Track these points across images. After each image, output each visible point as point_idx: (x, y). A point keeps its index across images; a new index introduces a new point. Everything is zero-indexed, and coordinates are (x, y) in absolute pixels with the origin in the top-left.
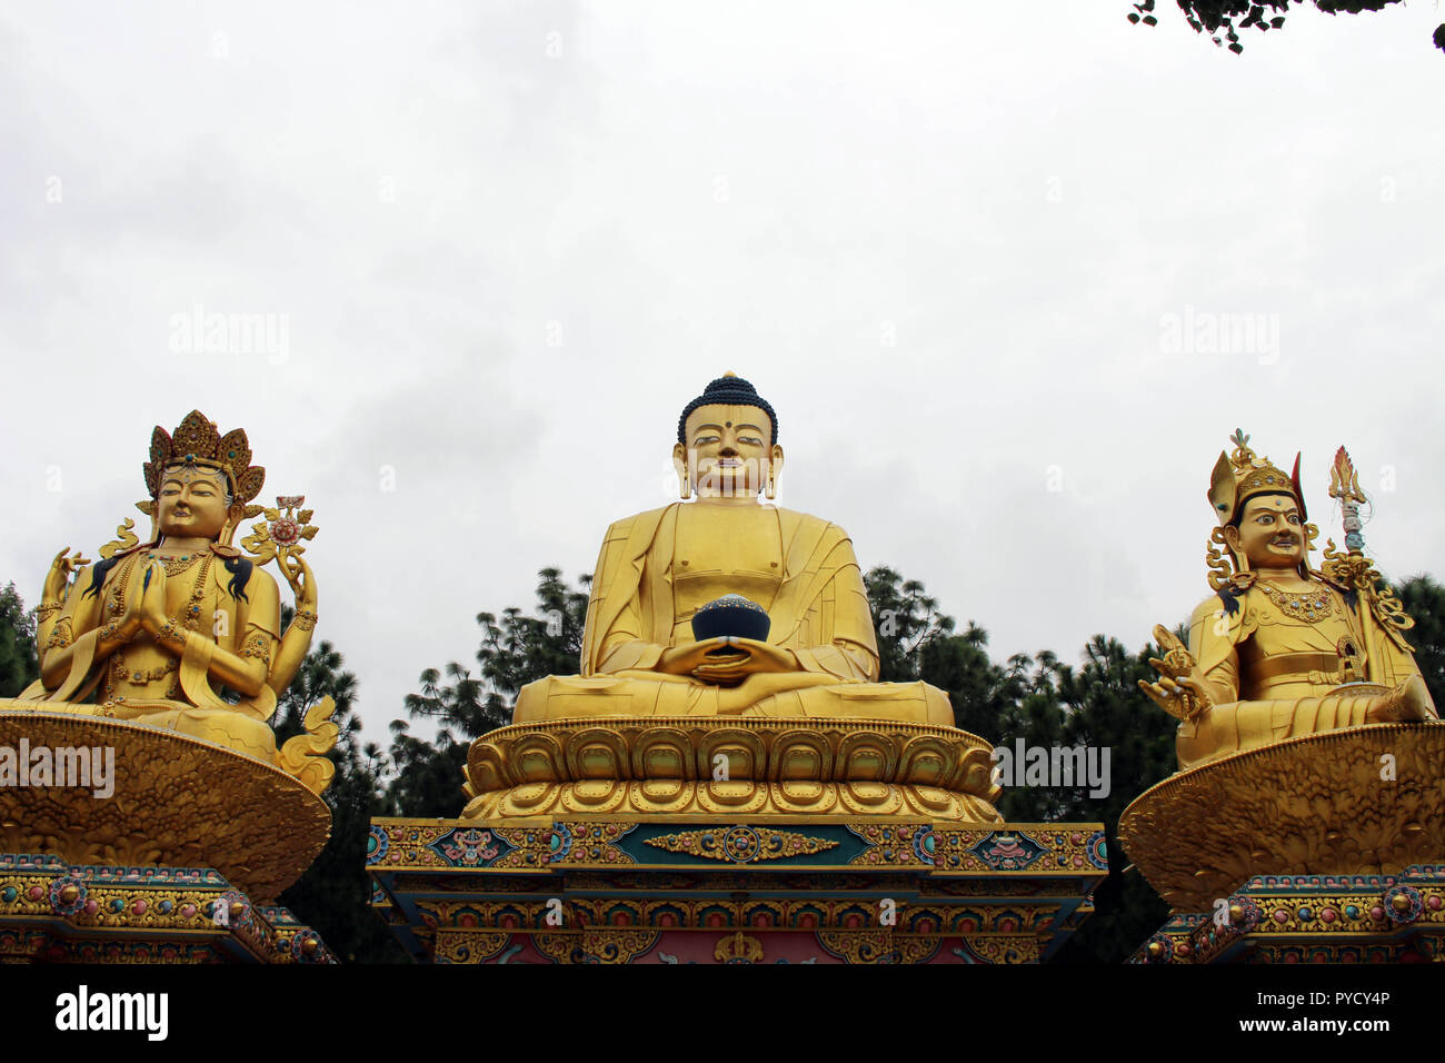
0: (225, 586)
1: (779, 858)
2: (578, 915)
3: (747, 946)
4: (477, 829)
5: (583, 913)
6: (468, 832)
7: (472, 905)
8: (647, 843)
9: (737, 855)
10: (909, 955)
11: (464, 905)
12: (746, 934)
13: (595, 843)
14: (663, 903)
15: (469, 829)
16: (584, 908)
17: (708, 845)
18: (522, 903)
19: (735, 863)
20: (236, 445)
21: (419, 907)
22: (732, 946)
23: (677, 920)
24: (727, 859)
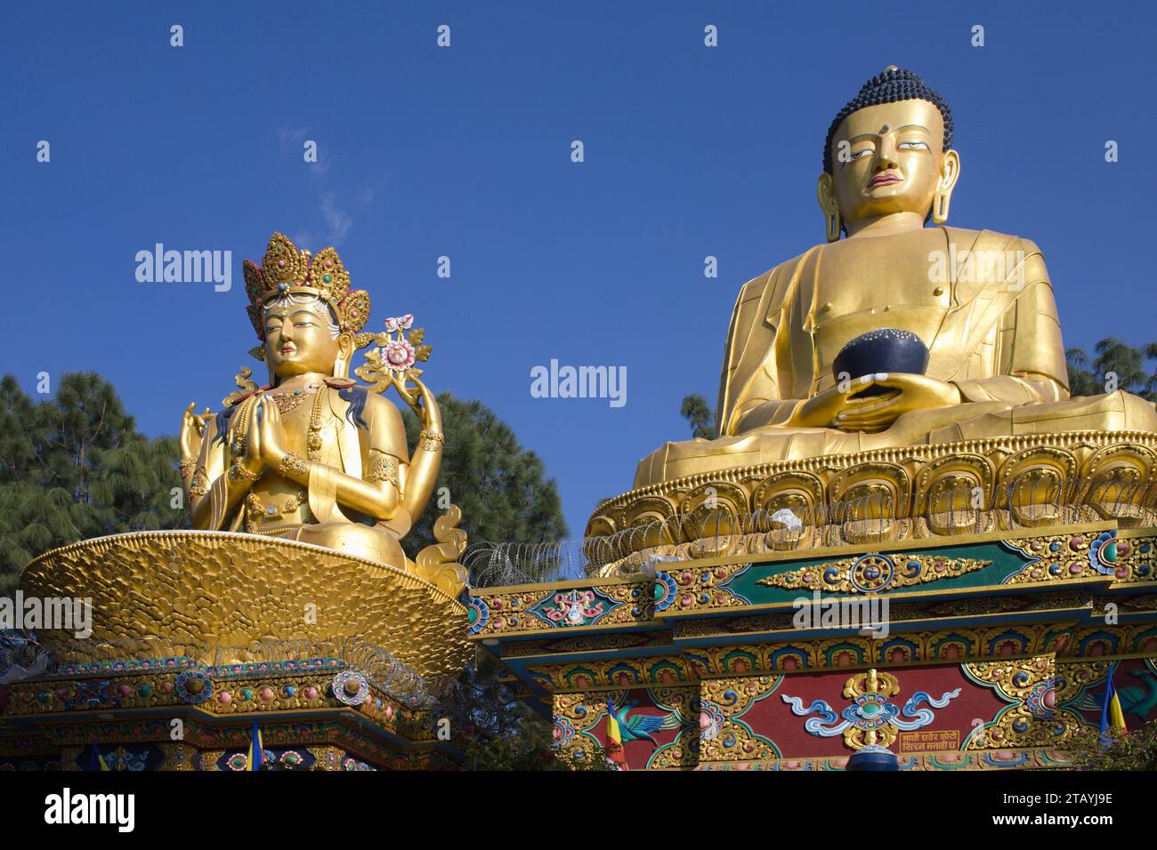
0: (342, 415)
1: (918, 584)
2: (693, 665)
3: (880, 681)
4: (579, 589)
5: (698, 662)
6: (570, 594)
7: (585, 666)
8: (761, 583)
9: (867, 585)
10: (1075, 680)
11: (576, 666)
12: (879, 670)
13: (703, 588)
14: (784, 646)
15: (570, 590)
16: (699, 657)
17: (832, 577)
18: (635, 659)
19: (863, 594)
20: (329, 267)
21: (531, 671)
22: (865, 686)
23: (801, 662)
24: (854, 590)
